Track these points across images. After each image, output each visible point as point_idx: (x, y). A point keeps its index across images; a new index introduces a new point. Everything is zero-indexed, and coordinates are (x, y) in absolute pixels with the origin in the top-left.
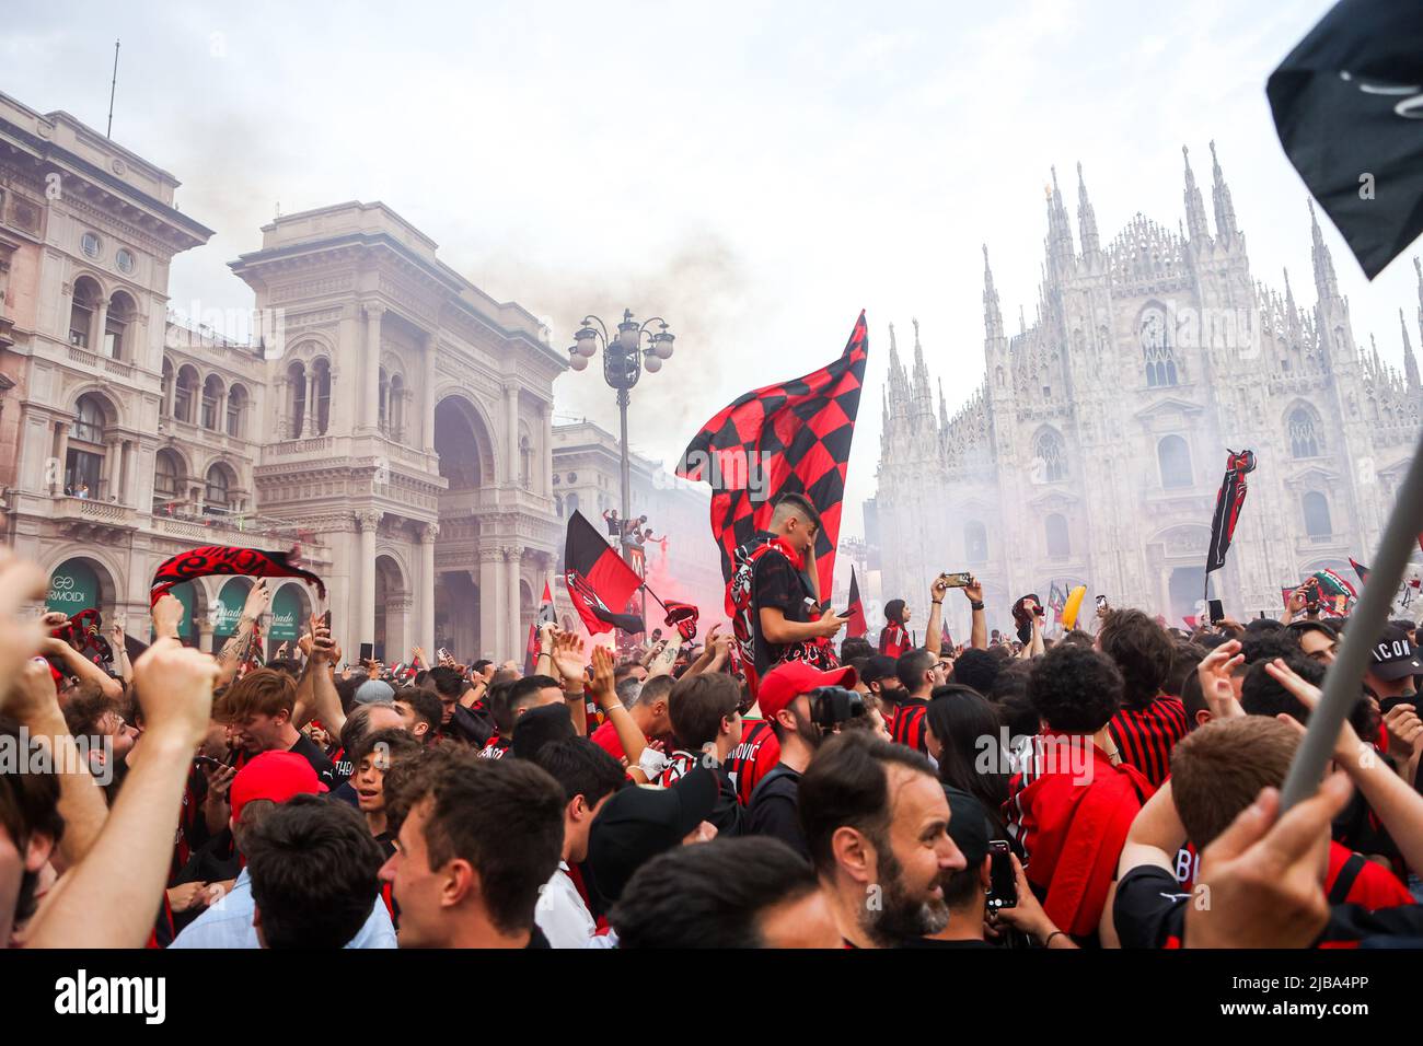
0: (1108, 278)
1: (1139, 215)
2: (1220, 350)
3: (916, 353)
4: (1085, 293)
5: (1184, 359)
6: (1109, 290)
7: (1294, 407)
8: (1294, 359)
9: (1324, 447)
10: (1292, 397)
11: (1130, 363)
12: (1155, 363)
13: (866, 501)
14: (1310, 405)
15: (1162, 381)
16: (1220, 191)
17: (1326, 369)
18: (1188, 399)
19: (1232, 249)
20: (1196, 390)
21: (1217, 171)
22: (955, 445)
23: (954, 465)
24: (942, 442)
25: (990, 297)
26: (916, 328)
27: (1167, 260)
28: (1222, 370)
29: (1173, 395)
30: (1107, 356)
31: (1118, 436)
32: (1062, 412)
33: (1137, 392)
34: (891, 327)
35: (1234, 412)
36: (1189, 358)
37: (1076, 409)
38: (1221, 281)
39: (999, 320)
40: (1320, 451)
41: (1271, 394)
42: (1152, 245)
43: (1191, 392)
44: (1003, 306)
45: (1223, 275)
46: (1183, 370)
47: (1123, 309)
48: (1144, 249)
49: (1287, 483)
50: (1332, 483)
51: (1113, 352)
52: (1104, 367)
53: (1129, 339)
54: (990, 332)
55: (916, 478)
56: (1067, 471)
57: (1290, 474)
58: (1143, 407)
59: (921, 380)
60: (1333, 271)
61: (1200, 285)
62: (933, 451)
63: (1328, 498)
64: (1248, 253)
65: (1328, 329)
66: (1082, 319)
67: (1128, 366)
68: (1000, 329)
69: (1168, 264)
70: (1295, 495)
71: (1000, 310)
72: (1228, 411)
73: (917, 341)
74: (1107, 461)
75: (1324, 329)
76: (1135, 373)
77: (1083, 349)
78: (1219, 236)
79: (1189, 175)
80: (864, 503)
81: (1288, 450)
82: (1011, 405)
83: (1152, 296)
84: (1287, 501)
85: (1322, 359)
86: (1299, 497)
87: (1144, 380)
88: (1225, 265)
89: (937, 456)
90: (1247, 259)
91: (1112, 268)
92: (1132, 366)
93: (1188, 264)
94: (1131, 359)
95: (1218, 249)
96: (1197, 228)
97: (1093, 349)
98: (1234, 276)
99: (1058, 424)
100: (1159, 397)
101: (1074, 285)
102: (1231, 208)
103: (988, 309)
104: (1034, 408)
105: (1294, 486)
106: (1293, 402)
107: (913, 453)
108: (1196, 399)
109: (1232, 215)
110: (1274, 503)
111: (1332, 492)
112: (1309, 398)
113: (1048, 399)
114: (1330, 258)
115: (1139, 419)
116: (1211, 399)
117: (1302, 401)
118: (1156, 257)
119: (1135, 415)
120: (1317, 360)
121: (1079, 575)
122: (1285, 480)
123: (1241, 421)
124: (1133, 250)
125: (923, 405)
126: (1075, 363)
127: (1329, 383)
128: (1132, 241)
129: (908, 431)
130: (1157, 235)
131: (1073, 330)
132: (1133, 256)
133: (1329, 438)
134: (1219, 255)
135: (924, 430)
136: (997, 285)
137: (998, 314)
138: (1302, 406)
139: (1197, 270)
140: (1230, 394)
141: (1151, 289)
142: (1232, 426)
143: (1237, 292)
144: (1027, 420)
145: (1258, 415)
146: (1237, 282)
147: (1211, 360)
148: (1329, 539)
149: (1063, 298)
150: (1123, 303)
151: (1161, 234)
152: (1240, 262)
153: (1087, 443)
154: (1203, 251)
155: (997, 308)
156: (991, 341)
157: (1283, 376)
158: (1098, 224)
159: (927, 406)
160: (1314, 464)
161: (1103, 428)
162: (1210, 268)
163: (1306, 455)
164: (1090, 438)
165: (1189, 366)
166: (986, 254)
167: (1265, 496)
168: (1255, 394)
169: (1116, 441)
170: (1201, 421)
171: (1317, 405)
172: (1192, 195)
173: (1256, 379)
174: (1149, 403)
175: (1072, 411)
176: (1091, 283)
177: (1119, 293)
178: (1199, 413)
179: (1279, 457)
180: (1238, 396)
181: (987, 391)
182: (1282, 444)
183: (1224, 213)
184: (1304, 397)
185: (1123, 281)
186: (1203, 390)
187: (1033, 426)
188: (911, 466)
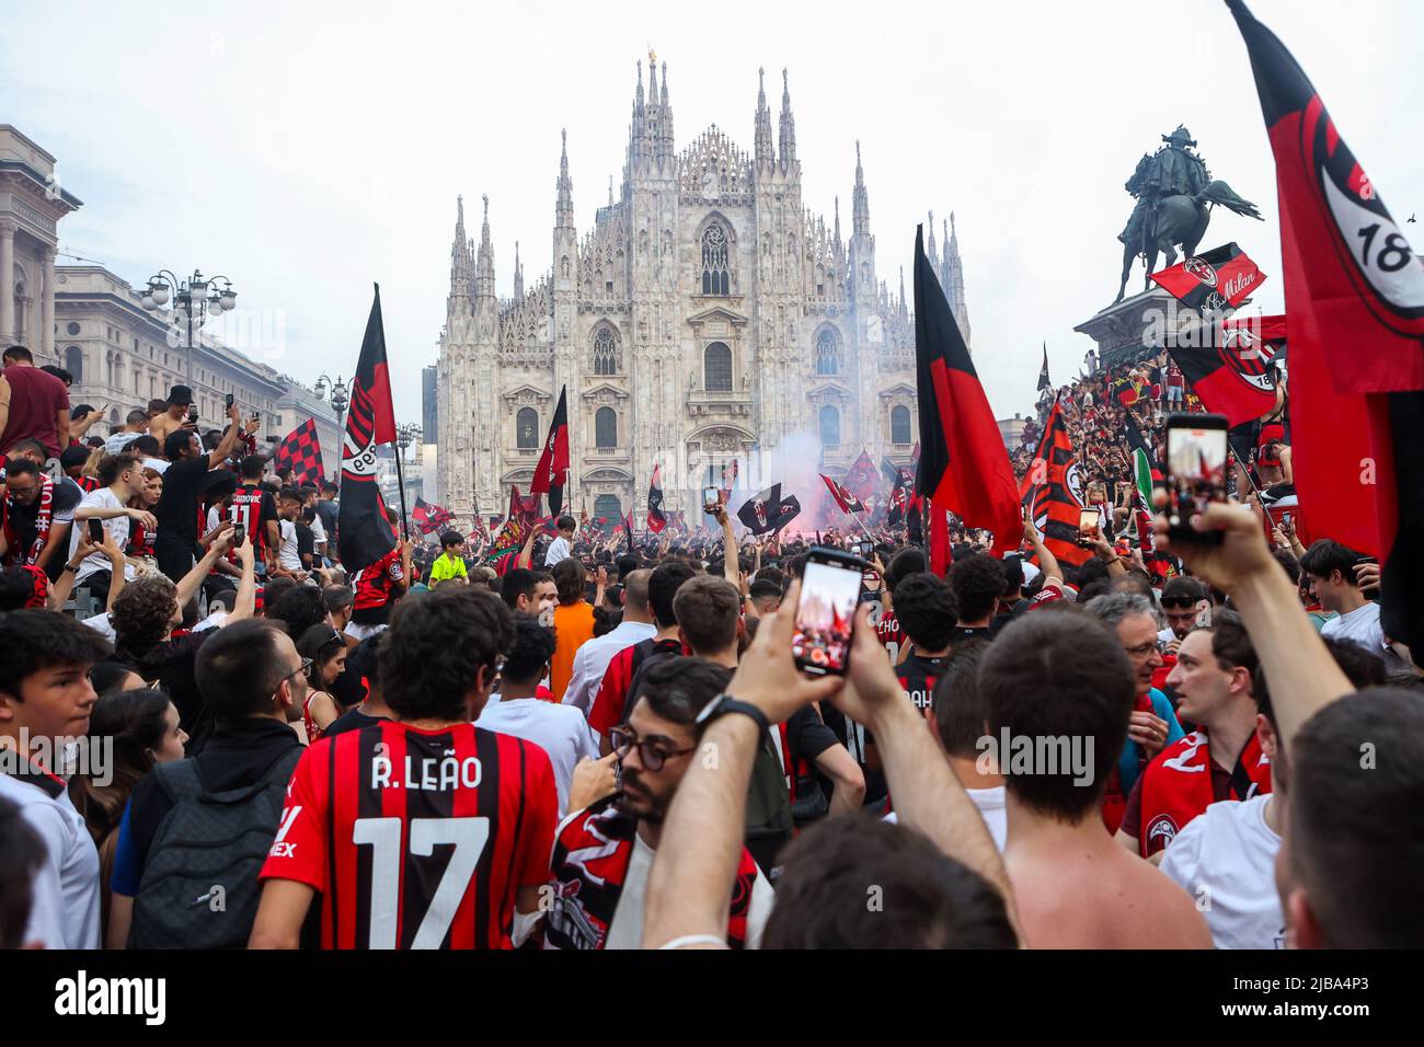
0: (678, 184)
1: (713, 126)
2: (767, 269)
3: (483, 230)
4: (655, 195)
5: (736, 272)
6: (677, 196)
7: (822, 328)
8: (828, 286)
9: (842, 366)
10: (823, 319)
11: (689, 269)
12: (711, 272)
13: (426, 367)
14: (835, 328)
15: (716, 291)
16: (786, 117)
17: (851, 297)
18: (736, 311)
19: (789, 176)
20: (743, 302)
21: (786, 99)
22: (515, 331)
23: (512, 351)
24: (502, 326)
25: (564, 185)
26: (486, 204)
27: (733, 174)
28: (767, 287)
29: (724, 305)
30: (668, 260)
31: (669, 338)
32: (621, 309)
33: (692, 298)
34: (460, 200)
35: (772, 328)
36: (741, 272)
37: (635, 307)
38: (776, 204)
39: (570, 210)
40: (839, 370)
41: (806, 314)
42: (721, 158)
43: (739, 304)
44: (575, 196)
45: (778, 199)
46: (735, 283)
47: (689, 215)
48: (714, 160)
49: (810, 397)
50: (844, 399)
51: (674, 257)
52: (664, 271)
53: (691, 246)
54: (560, 219)
55: (473, 360)
56: (620, 368)
57: (813, 387)
58: (695, 313)
59: (485, 260)
60: (867, 211)
61: (757, 206)
62: (492, 336)
63: (840, 411)
64: (802, 183)
65: (857, 264)
66: (649, 220)
67: (687, 272)
68: (570, 218)
69: (733, 179)
70: (815, 407)
71: (572, 200)
72: (768, 326)
73: (486, 218)
74: (658, 361)
75: (854, 262)
76: (692, 279)
77: (646, 249)
78: (780, 161)
79: (762, 97)
80: (424, 370)
81: (814, 366)
82: (573, 297)
83: (715, 208)
84: (808, 412)
85: (850, 289)
86: (818, 410)
87: (699, 288)
88: (781, 190)
89: (495, 340)
90: (800, 186)
91: (683, 174)
92: (691, 272)
93: (750, 182)
94: (690, 265)
95: (777, 173)
96: (762, 150)
97: (656, 251)
98: (787, 201)
99: (616, 320)
100: (710, 305)
101: (645, 185)
102: (793, 137)
103: (561, 197)
104: (596, 303)
105: (815, 399)
106: (823, 324)
107: (472, 334)
108: (743, 311)
109: (793, 143)
110: (795, 413)
111: (844, 407)
112: (835, 322)
113: (610, 294)
114: (866, 199)
115: (690, 323)
116: (755, 312)
117: (830, 324)
118: (724, 170)
119: (688, 320)
120: (846, 287)
121: (622, 467)
122: (807, 393)
123: (778, 336)
124: (705, 160)
125: (486, 286)
126: (637, 263)
127: (852, 310)
128: (704, 151)
129: (468, 310)
130: (727, 149)
131: (639, 230)
132: (704, 165)
133: (847, 360)
134: (777, 179)
135: (485, 312)
136: (571, 172)
137: (570, 203)
138: (830, 328)
139: (757, 190)
140: (771, 311)
141: (716, 201)
142: (769, 340)
143: (788, 217)
144: (587, 313)
145: (792, 332)
146: (789, 206)
147: (759, 277)
148: (836, 448)
149: (633, 196)
150: (689, 210)
151: (731, 149)
152: (793, 190)
153: (641, 342)
154: (765, 173)
155: (569, 197)
156: (559, 230)
157: (817, 300)
158: (675, 129)
159: (489, 287)
160: (833, 381)
161: (657, 329)
162: (769, 190)
163: (827, 373)
164: (644, 338)
165: (740, 279)
166: (564, 139)
167: (789, 406)
168: (792, 313)
169: (667, 342)
170: (745, 331)
171: (841, 329)
172: (762, 117)
173: (795, 299)
174: (701, 310)
175: (630, 309)
176: (661, 186)
177: (687, 200)
178: (744, 325)
179: (805, 372)
180: (777, 313)
181: (552, 281)
182: (809, 361)
183: (787, 141)
184: (831, 320)
185: (691, 188)
186: (750, 303)
187: (592, 319)
188: (469, 348)
